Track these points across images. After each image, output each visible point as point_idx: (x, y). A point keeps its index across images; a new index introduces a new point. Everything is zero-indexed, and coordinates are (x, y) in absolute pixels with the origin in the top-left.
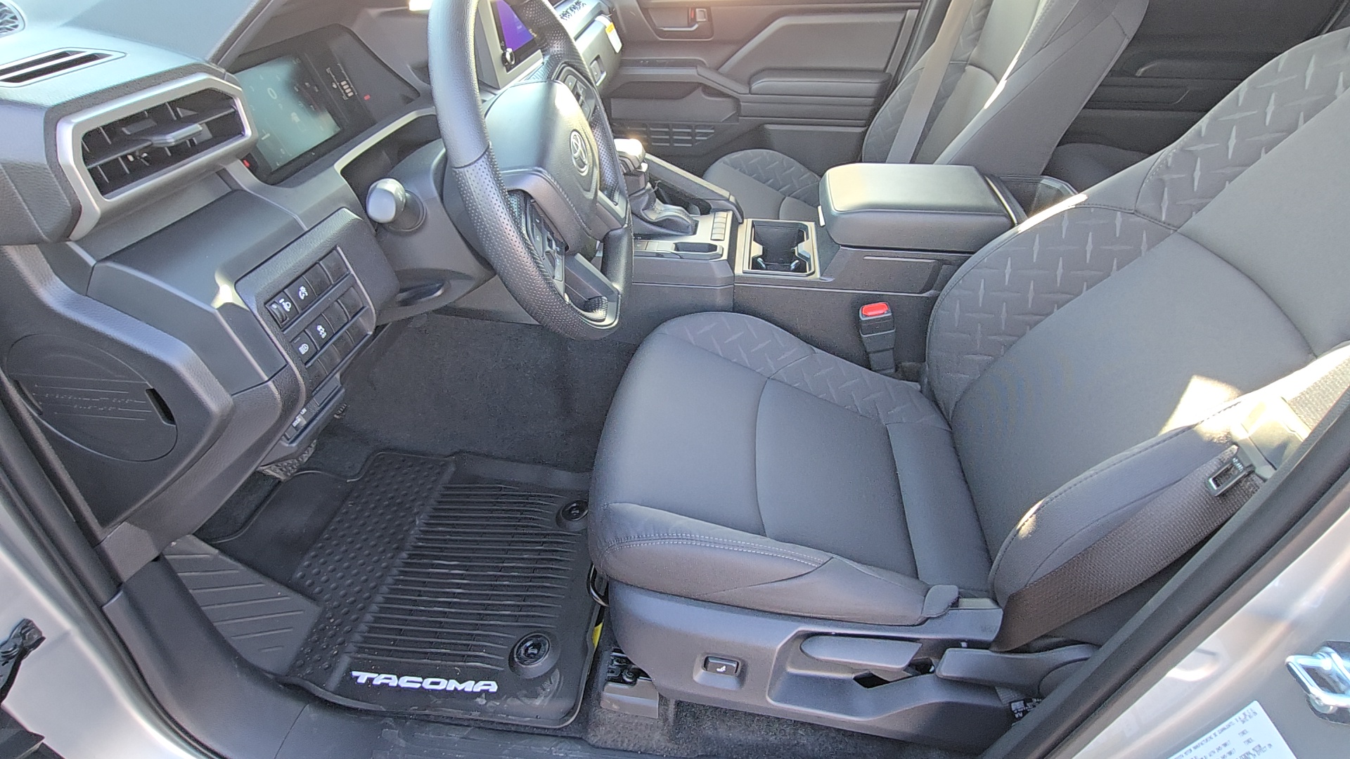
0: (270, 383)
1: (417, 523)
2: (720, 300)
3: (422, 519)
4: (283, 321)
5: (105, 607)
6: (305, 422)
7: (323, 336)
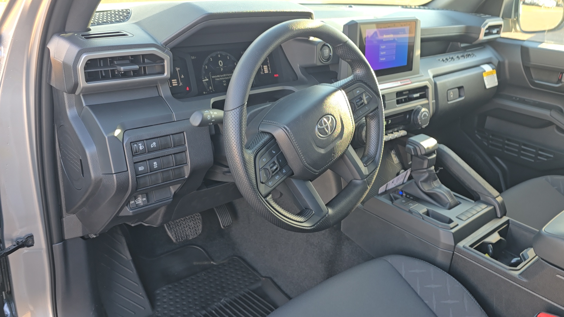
0: (114, 175)
1: (222, 301)
2: (440, 258)
3: (225, 300)
4: (136, 152)
5: (53, 245)
6: (142, 204)
7: (155, 167)
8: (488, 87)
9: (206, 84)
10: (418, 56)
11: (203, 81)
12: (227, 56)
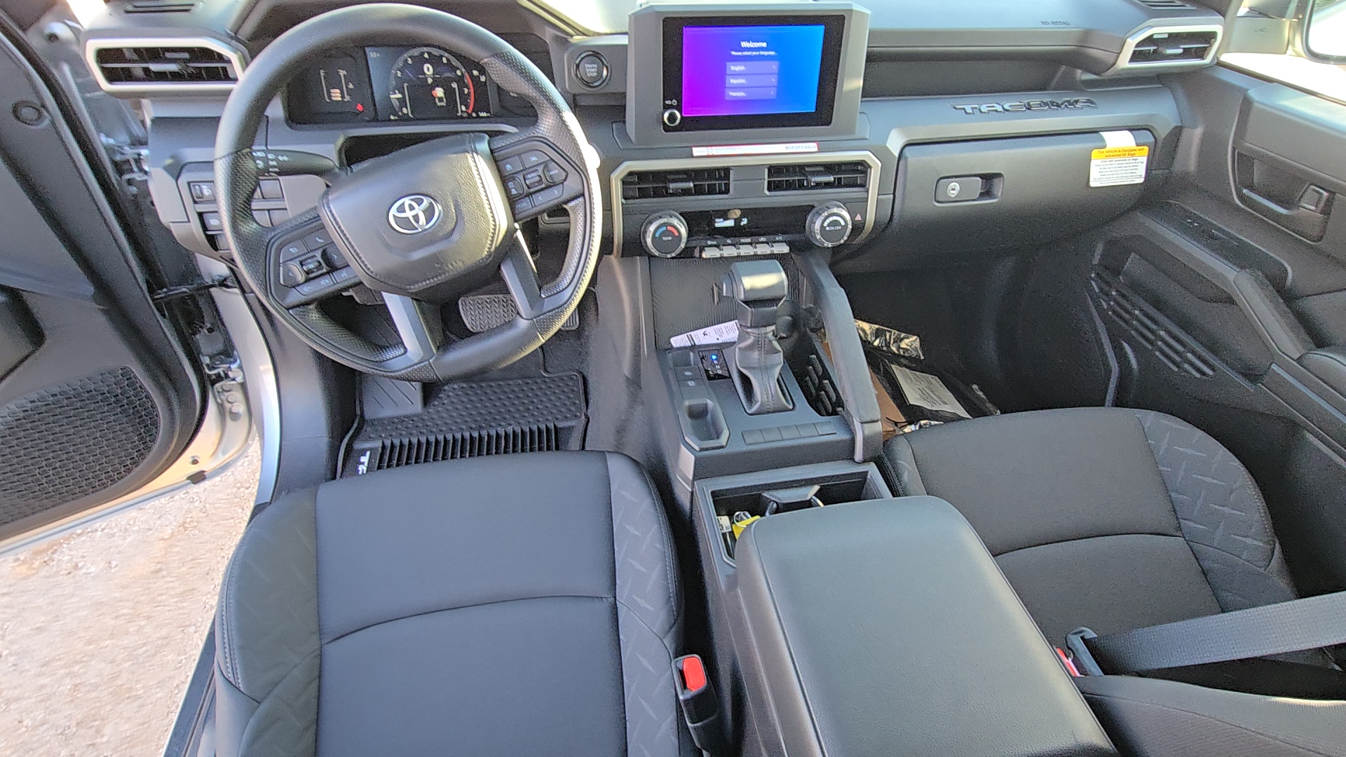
8: (1093, 184)
9: (396, 104)
10: (854, 91)
11: (392, 96)
12: (441, 56)
